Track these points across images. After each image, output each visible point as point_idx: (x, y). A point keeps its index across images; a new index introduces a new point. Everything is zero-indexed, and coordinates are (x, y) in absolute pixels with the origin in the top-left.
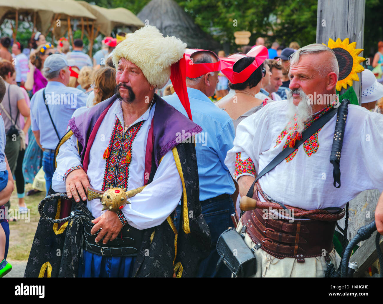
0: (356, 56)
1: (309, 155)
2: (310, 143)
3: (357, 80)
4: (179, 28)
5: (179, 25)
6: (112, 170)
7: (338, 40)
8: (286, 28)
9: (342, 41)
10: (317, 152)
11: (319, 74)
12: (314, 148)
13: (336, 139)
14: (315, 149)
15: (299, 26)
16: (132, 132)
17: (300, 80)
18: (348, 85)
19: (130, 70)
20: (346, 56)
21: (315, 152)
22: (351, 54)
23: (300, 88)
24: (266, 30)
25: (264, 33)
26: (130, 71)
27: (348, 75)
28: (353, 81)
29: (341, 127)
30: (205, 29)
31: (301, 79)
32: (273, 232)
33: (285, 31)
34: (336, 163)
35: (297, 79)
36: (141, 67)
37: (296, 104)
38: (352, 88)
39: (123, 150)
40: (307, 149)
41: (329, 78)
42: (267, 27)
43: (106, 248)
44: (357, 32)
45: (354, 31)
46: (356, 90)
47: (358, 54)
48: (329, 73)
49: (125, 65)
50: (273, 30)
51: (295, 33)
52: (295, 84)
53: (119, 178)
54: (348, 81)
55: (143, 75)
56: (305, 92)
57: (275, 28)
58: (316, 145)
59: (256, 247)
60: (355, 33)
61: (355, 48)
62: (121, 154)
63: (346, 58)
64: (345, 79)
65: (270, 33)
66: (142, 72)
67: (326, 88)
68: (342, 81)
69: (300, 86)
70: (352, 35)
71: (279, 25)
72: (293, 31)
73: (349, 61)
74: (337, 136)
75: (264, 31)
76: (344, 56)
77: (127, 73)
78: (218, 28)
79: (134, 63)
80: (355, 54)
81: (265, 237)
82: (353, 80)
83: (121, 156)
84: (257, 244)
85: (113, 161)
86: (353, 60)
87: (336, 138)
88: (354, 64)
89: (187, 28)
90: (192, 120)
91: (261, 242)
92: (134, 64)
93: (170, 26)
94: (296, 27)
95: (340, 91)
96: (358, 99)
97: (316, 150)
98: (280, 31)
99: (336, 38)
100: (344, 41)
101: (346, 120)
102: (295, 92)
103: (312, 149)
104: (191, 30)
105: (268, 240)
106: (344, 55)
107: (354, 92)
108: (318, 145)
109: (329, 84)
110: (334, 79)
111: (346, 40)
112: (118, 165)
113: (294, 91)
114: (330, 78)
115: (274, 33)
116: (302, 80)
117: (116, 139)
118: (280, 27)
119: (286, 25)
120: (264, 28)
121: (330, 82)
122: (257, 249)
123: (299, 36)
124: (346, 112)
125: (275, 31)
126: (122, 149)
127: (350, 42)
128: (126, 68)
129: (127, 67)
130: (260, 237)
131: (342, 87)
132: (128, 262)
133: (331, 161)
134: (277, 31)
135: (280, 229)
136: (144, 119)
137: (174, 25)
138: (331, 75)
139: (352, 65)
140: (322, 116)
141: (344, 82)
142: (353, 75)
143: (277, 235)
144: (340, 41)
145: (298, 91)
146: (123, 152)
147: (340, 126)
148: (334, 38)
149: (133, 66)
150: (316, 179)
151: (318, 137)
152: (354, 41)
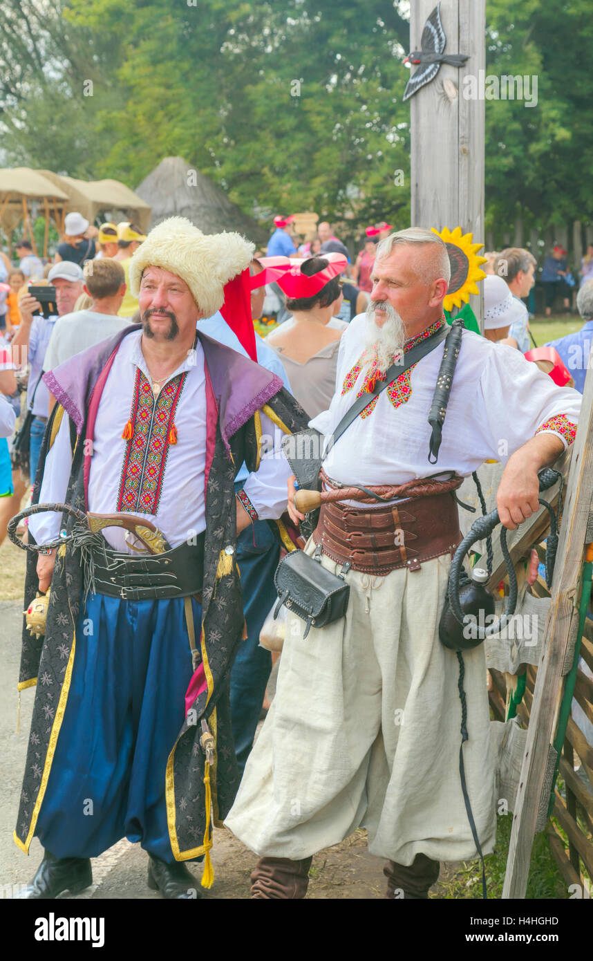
0: (474, 255)
1: (396, 405)
2: (398, 386)
3: (476, 293)
4: (203, 210)
5: (202, 206)
6: (136, 457)
7: (445, 230)
8: (374, 206)
9: (451, 231)
10: (408, 402)
11: (420, 281)
12: (405, 394)
13: (441, 387)
14: (405, 396)
15: (394, 203)
16: (171, 393)
17: (389, 288)
18: (462, 302)
19: (169, 287)
20: (457, 256)
21: (406, 401)
22: (466, 253)
23: (388, 300)
24: (342, 210)
25: (339, 214)
26: (169, 289)
27: (462, 286)
28: (470, 297)
29: (450, 367)
30: (246, 210)
31: (389, 285)
32: (360, 535)
33: (373, 210)
34: (437, 424)
35: (384, 286)
36: (189, 280)
37: (380, 324)
38: (468, 305)
39: (155, 424)
40: (394, 395)
41: (435, 288)
42: (343, 205)
43: (129, 589)
44: (473, 217)
45: (468, 215)
46: (476, 310)
47: (476, 253)
48: (436, 279)
49: (159, 281)
50: (353, 209)
51: (388, 213)
52: (381, 294)
53: (149, 471)
54: (462, 295)
55: (192, 294)
56: (394, 308)
57: (355, 206)
58: (406, 390)
59: (343, 571)
60: (471, 219)
61: (472, 243)
62: (152, 430)
63: (457, 258)
64: (457, 293)
65: (349, 215)
66: (189, 290)
67: (428, 303)
68: (452, 295)
69: (387, 298)
70: (466, 223)
71: (364, 201)
72: (384, 210)
73: (463, 264)
74: (443, 382)
75: (339, 211)
76: (454, 255)
77: (164, 292)
78: (267, 208)
79: (179, 274)
80: (472, 251)
81: (353, 548)
82: (469, 293)
83: (152, 434)
84: (344, 565)
85: (139, 443)
86: (468, 262)
87: (441, 384)
88: (470, 269)
89: (219, 210)
90: (256, 361)
91: (348, 559)
92: (178, 277)
93: (188, 207)
94: (390, 204)
95: (451, 310)
96: (479, 324)
97: (407, 398)
98: (365, 211)
99: (441, 227)
100: (454, 232)
101: (457, 358)
102: (379, 306)
103: (401, 395)
104: (225, 213)
105: (358, 552)
106: (454, 253)
107: (471, 312)
108: (411, 391)
109: (434, 297)
110: (443, 290)
111: (457, 230)
112: (149, 450)
113: (378, 304)
114: (437, 288)
115: (355, 215)
116: (391, 288)
117: (141, 407)
118: (363, 205)
119: (374, 202)
120: (338, 207)
121: (435, 293)
122: (347, 573)
123: (394, 218)
124: (458, 343)
125: (356, 212)
126: (154, 422)
127: (463, 233)
128: (162, 284)
129: (165, 283)
130: (345, 552)
131: (454, 306)
132: (163, 605)
133: (431, 422)
134: (360, 212)
135: (370, 527)
136: (186, 370)
137: (194, 205)
138: (438, 284)
139: (467, 269)
140: (417, 345)
141: (456, 298)
142: (470, 286)
143: (368, 539)
144: (448, 232)
145: (383, 306)
146: (155, 427)
147: (447, 365)
148: (438, 228)
149: (175, 280)
150: (406, 445)
151: (411, 378)
152: (470, 232)
